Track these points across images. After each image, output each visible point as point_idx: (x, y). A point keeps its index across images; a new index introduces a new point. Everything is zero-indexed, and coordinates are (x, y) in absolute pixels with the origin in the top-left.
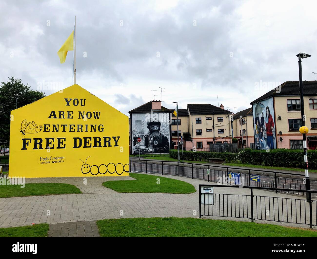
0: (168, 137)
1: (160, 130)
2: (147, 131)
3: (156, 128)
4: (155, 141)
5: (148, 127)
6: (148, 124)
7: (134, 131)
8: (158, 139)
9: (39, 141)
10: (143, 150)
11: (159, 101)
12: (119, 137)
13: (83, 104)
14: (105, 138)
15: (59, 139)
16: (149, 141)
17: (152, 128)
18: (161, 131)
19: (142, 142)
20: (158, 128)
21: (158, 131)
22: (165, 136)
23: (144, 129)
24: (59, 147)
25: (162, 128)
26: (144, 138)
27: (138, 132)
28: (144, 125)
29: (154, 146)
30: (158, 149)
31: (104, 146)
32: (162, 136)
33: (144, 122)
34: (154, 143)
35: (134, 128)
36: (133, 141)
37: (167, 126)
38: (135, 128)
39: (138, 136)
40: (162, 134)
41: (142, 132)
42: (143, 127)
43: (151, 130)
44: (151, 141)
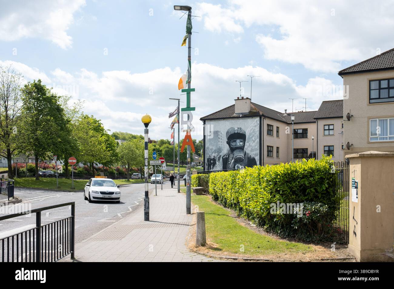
0: (257, 158)
1: (245, 147)
2: (226, 149)
3: (239, 143)
4: (237, 165)
5: (227, 143)
6: (228, 138)
7: (208, 148)
8: (241, 162)
11: (247, 98)
16: (228, 164)
17: (233, 144)
18: (247, 149)
20: (241, 143)
21: (242, 148)
22: (252, 156)
23: (222, 146)
25: (247, 144)
26: (221, 159)
27: (213, 151)
28: (221, 139)
32: (248, 156)
33: (221, 134)
34: (236, 168)
35: (208, 145)
36: (206, 164)
37: (256, 140)
38: (210, 145)
39: (214, 156)
40: (248, 154)
41: (219, 150)
42: (220, 142)
43: (232, 147)
44: (232, 164)
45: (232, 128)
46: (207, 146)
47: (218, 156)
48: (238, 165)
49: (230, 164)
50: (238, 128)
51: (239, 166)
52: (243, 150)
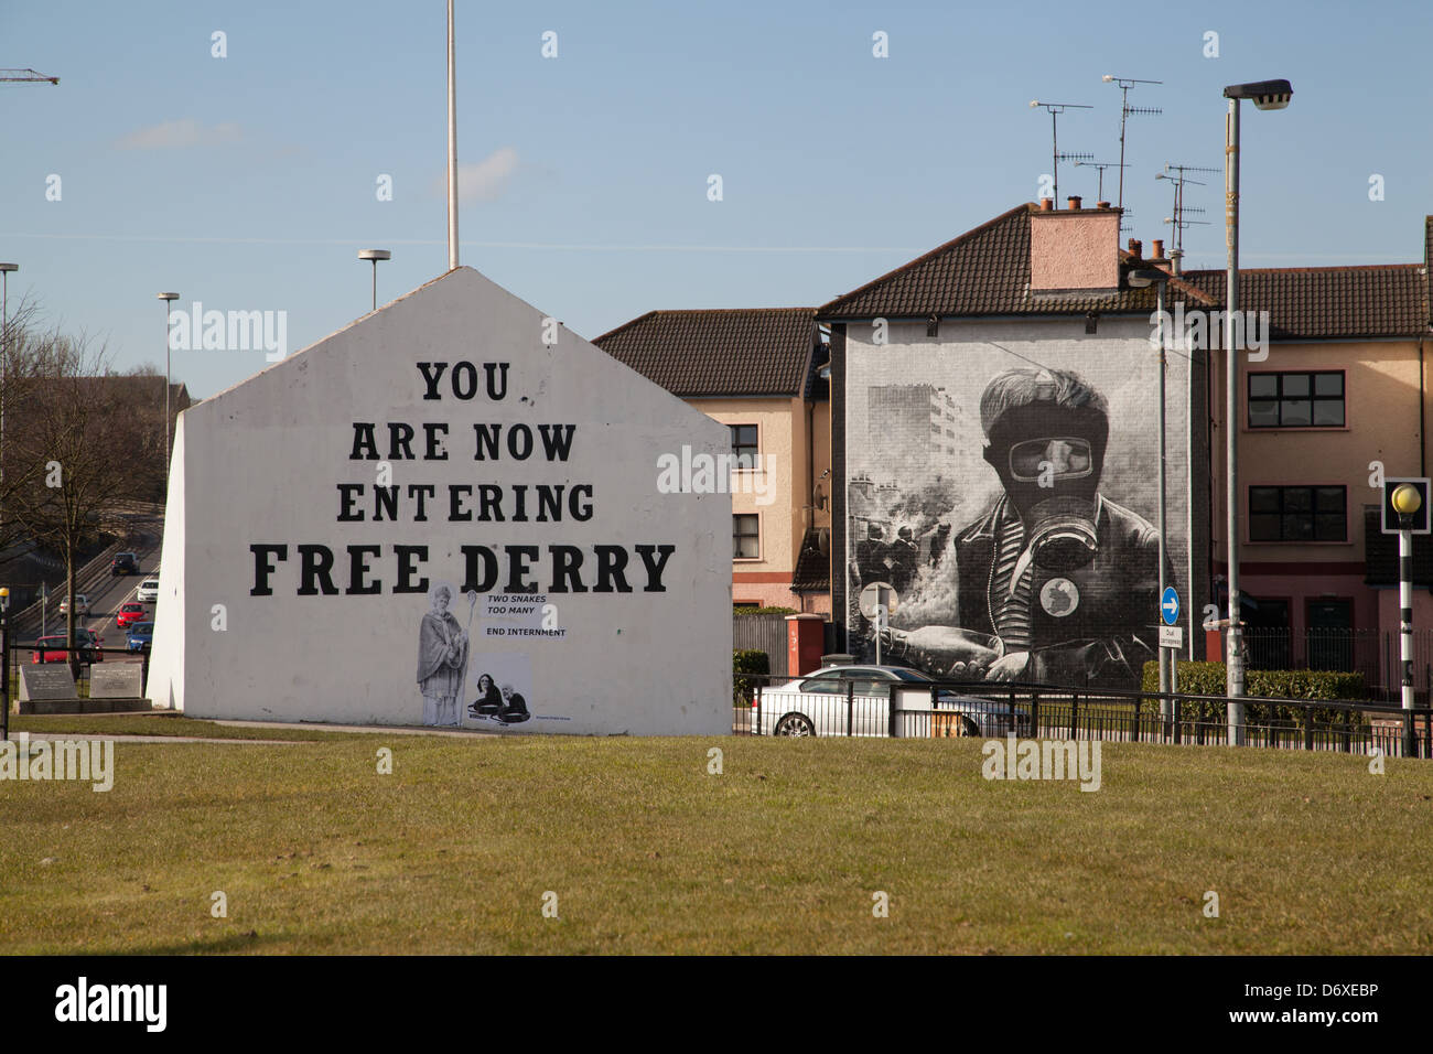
0: (1180, 546)
1: (1105, 482)
2: (977, 490)
3: (1061, 459)
4: (1051, 584)
5: (990, 455)
6: (994, 427)
7: (863, 484)
8: (1078, 566)
9: (318, 559)
10: (945, 657)
11: (1104, 209)
12: (667, 551)
13: (498, 390)
14: (602, 551)
15: (403, 552)
16: (996, 577)
17: (1027, 464)
18: (1112, 494)
19: (937, 587)
20: (1080, 462)
21: (1081, 491)
22: (1149, 534)
23: (956, 472)
24: (403, 587)
25: (1115, 467)
26: (950, 549)
27: (897, 499)
28: (950, 434)
29: (1043, 631)
30: (1083, 651)
31: (596, 589)
32: (1121, 534)
33: (950, 403)
34: (1046, 601)
36: (851, 572)
38: (873, 463)
39: (903, 532)
40: (1121, 522)
41: (937, 500)
42: (944, 449)
43: (1020, 478)
44: (1021, 579)
45: (1018, 372)
46: (855, 475)
47: (927, 528)
48: (1058, 586)
49: (1009, 578)
50: (1060, 375)
51: (1060, 589)
52: (1090, 496)
